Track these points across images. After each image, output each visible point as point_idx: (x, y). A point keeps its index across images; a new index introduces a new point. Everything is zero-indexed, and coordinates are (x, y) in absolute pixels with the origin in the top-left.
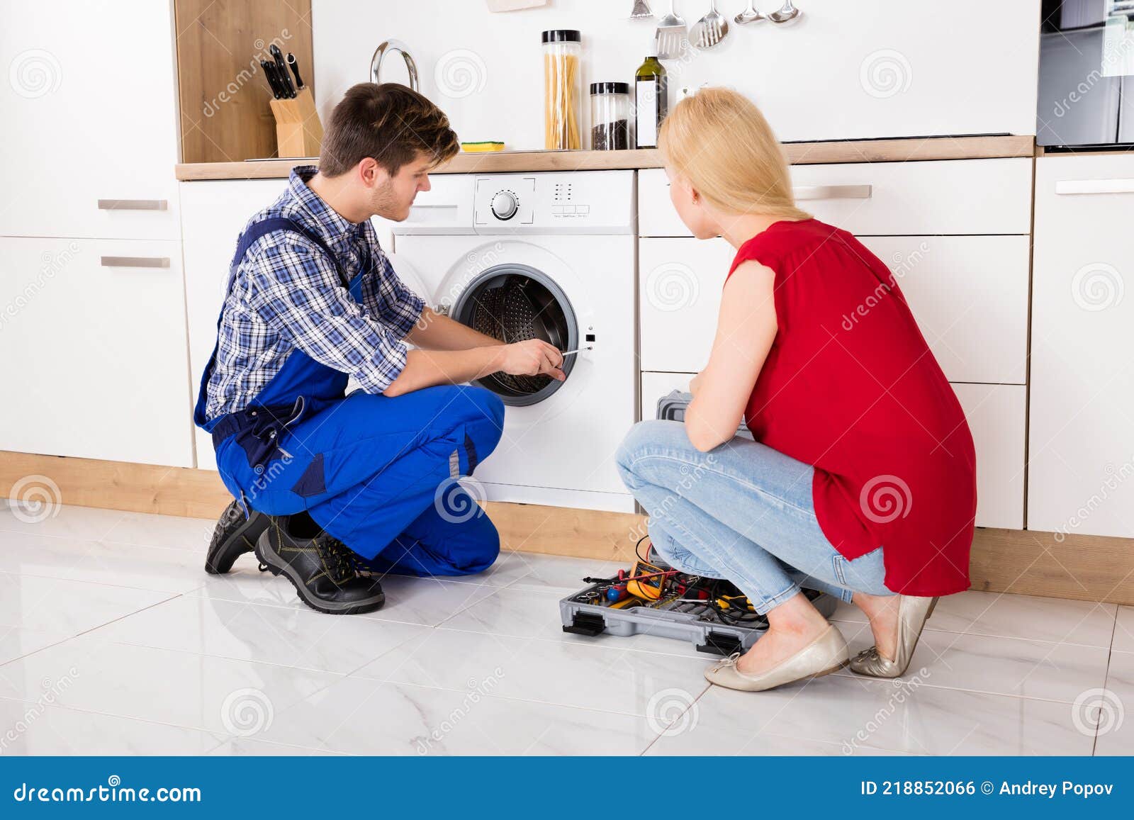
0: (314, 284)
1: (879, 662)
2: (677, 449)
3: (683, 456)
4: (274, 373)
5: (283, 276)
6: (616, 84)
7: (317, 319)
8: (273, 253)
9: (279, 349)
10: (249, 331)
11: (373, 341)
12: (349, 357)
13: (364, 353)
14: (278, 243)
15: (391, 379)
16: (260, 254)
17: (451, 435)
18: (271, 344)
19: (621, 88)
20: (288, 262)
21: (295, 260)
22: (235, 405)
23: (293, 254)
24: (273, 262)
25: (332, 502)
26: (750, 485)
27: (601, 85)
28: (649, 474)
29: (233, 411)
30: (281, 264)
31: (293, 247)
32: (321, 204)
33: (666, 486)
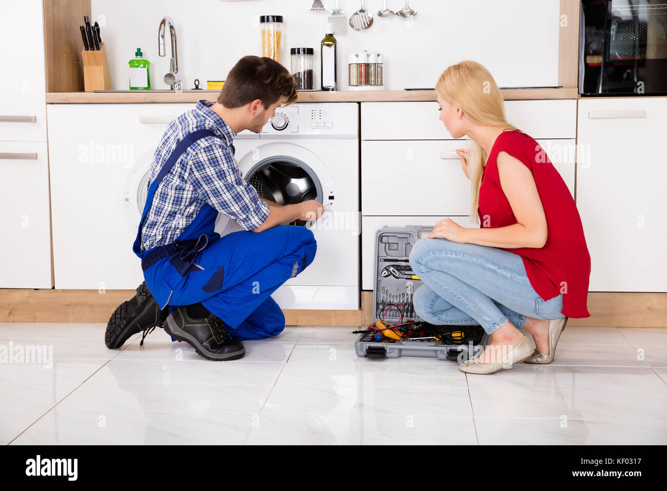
0: (230, 167)
1: (541, 356)
2: (449, 251)
3: (454, 254)
4: (191, 220)
5: (214, 162)
6: (307, 49)
7: (229, 187)
8: (208, 149)
9: (198, 205)
10: (181, 195)
11: (254, 200)
12: (243, 209)
13: (250, 207)
14: (211, 144)
15: (263, 222)
16: (200, 150)
17: (297, 252)
18: (193, 202)
19: (310, 51)
20: (217, 155)
21: (221, 153)
22: (168, 240)
23: (220, 150)
24: (208, 154)
25: (218, 296)
26: (492, 267)
27: (299, 49)
28: (434, 265)
29: (166, 244)
30: (213, 155)
31: (220, 146)
32: (223, 122)
33: (444, 271)
